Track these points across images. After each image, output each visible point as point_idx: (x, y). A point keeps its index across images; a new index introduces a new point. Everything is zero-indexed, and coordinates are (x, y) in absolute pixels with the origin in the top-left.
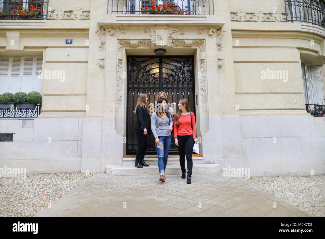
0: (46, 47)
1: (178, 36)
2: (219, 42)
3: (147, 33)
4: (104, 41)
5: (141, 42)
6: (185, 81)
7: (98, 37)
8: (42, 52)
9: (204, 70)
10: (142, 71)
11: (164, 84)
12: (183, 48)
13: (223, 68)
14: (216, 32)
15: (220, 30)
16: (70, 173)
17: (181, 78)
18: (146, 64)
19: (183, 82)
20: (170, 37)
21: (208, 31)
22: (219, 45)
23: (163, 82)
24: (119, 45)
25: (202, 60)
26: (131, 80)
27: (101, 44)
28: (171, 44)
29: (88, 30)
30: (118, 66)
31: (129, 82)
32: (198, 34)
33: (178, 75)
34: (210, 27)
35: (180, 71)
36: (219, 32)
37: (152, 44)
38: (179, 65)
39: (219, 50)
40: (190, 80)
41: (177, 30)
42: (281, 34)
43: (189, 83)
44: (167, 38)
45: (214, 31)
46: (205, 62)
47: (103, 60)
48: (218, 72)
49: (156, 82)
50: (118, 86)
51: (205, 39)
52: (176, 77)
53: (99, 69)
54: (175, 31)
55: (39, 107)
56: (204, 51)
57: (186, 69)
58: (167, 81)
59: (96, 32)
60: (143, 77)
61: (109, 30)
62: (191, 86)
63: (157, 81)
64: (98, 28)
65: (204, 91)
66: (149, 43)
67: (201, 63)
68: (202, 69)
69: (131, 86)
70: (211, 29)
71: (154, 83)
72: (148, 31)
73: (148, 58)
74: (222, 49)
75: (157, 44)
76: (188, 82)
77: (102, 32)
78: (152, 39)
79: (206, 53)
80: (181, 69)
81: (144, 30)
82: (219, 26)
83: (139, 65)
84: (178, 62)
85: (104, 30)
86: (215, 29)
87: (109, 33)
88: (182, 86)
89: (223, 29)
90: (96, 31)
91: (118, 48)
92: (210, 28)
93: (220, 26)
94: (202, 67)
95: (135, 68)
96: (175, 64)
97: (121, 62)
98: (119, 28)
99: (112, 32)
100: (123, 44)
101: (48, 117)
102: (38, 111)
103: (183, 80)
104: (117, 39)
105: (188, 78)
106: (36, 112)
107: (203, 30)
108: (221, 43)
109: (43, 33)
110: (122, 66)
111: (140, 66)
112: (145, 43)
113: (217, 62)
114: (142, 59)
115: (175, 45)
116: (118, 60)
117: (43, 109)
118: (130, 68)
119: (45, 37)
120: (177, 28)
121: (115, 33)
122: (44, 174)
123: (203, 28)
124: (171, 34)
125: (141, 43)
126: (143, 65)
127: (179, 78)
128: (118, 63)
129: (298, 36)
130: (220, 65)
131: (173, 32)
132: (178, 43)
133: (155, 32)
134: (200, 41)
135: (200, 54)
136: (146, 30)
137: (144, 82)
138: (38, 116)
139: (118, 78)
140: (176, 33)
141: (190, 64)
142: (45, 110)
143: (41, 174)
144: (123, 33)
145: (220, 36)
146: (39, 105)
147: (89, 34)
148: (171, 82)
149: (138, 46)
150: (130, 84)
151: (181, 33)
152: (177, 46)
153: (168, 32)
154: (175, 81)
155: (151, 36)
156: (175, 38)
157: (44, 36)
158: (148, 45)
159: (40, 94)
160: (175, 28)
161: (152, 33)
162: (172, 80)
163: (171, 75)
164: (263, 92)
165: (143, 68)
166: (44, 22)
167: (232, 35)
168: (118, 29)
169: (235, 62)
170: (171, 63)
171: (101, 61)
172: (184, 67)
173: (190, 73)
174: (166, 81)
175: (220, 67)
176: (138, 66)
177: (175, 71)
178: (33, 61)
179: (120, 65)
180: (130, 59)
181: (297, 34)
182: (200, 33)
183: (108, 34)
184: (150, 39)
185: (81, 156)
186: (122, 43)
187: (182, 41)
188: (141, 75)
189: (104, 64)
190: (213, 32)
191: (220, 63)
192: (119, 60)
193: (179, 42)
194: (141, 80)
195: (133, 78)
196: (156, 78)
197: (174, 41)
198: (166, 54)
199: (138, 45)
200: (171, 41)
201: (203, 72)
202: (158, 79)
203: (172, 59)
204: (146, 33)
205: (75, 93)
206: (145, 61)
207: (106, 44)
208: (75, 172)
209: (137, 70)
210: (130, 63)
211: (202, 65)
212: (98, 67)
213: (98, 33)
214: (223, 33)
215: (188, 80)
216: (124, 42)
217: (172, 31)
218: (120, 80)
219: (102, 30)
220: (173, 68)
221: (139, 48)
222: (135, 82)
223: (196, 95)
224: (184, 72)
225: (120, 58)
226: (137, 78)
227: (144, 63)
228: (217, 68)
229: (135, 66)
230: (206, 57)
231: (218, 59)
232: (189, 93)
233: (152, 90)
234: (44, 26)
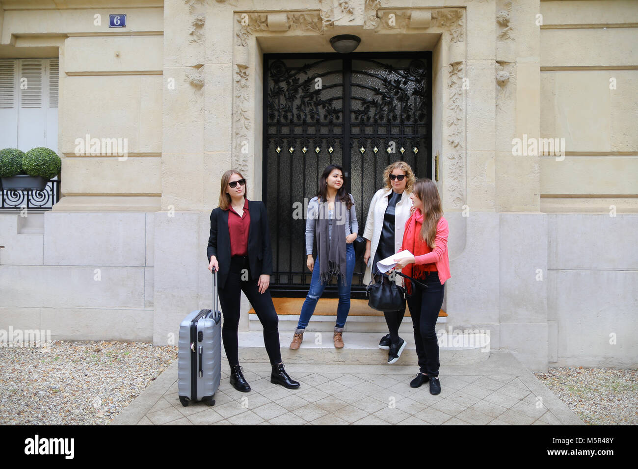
0: (65, 36)
2: (505, 14)
4: (201, 18)
5: (296, 18)
6: (408, 118)
7: (187, 7)
8: (58, 48)
9: (460, 92)
10: (301, 93)
11: (354, 125)
12: (405, 31)
13: (510, 87)
16: (129, 343)
17: (398, 112)
18: (310, 74)
19: (402, 121)
20: (370, 3)
22: (504, 24)
23: (353, 120)
24: (238, 27)
25: (455, 65)
26: (272, 116)
27: (193, 25)
28: (374, 23)
30: (238, 82)
31: (269, 121)
33: (390, 103)
35: (396, 93)
37: (324, 23)
38: (393, 77)
39: (503, 36)
40: (421, 117)
43: (419, 122)
44: (363, 7)
46: (463, 70)
47: (199, 66)
48: (497, 98)
49: (335, 121)
50: (237, 134)
51: (465, 8)
52: (386, 108)
53: (190, 90)
55: (55, 184)
56: (460, 40)
57: (411, 86)
58: (362, 120)
60: (303, 107)
62: (422, 131)
63: (338, 118)
65: (456, 147)
66: (316, 20)
67: (452, 73)
68: (454, 90)
69: (272, 130)
71: (331, 122)
73: (316, 61)
74: (510, 33)
75: (336, 23)
76: (416, 121)
78: (325, 8)
79: (466, 44)
80: (398, 87)
83: (293, 78)
84: (390, 69)
88: (400, 131)
91: (238, 36)
94: (454, 83)
95: (283, 85)
96: (384, 74)
97: (245, 73)
100: (250, 23)
101: (77, 210)
102: (53, 193)
103: (401, 115)
104: (234, 12)
105: (416, 110)
106: (49, 195)
108: (508, 17)
110: (248, 83)
111: (297, 80)
112: (305, 19)
113: (496, 70)
114: (301, 63)
115: (385, 24)
116: (236, 68)
117: (63, 190)
118: (271, 85)
119: (58, 9)
122: (72, 342)
125: (296, 20)
126: (302, 78)
127: (392, 110)
128: (236, 76)
130: (502, 79)
132: (391, 19)
134: (451, 11)
135: (450, 48)
137: (305, 120)
138: (55, 204)
139: (237, 115)
141: (422, 75)
142: (70, 192)
143: (65, 341)
146: (56, 178)
148: (372, 120)
149: (289, 28)
150: (270, 125)
152: (389, 26)
154: (381, 118)
155: (321, 1)
156: (384, 5)
158: (314, 27)
159: (54, 153)
162: (375, 115)
163: (374, 103)
164: (614, 150)
165: (302, 85)
169: (543, 69)
170: (373, 72)
171: (195, 70)
172: (405, 83)
173: (420, 98)
174: (359, 117)
175: (502, 84)
176: (291, 81)
177: (381, 93)
178: (43, 71)
179: (243, 81)
180: (271, 62)
184: (319, 11)
185: (151, 304)
186: (248, 21)
187: (404, 14)
188: (297, 102)
189: (201, 79)
191: (504, 73)
192: (239, 66)
193: (396, 15)
194: (299, 116)
195: (278, 111)
196: (336, 112)
197: (380, 13)
198: (360, 49)
199: (287, 25)
200: (373, 13)
201: (456, 97)
202: (340, 115)
203: (375, 60)
205: (136, 151)
206: (308, 66)
207: (207, 24)
208: (140, 341)
209: (287, 90)
210: (271, 73)
211: (454, 78)
212: (187, 86)
215: (415, 115)
216: (252, 18)
218: (243, 120)
220: (378, 84)
221: (290, 34)
222: (283, 120)
223: (434, 154)
224: (406, 94)
225: (241, 62)
226: (289, 110)
227: (306, 73)
228: (493, 85)
229: (282, 81)
230: (466, 58)
231: (497, 62)
232: (416, 150)
233: (324, 141)
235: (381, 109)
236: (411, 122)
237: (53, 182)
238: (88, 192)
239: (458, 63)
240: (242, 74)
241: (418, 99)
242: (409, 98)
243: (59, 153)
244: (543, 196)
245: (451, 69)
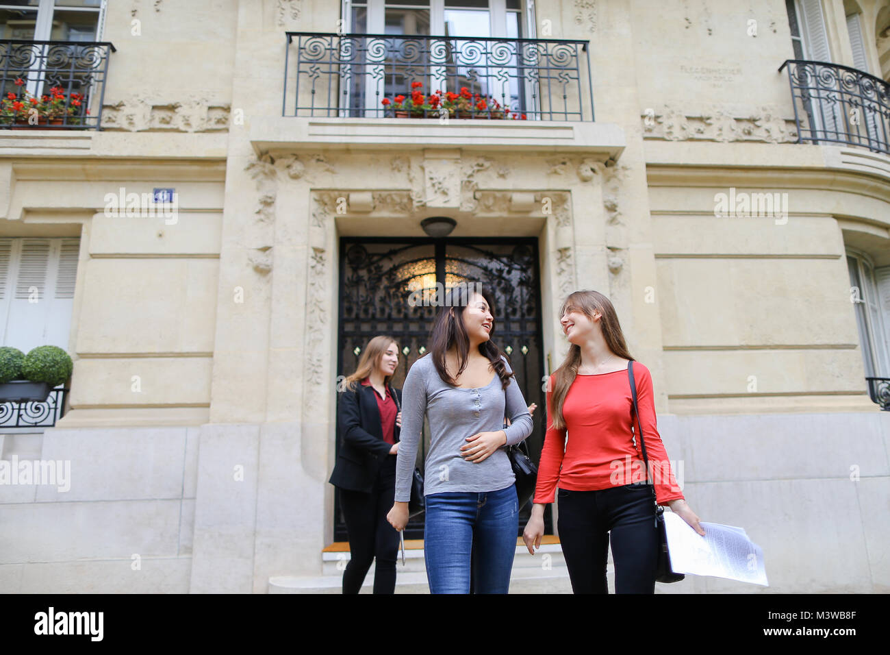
0: (93, 211)
1: (490, 181)
2: (611, 198)
3: (399, 171)
4: (270, 195)
5: (382, 198)
6: (514, 311)
7: (254, 183)
8: (80, 226)
9: (570, 280)
10: (385, 282)
12: (505, 214)
13: (623, 275)
14: (602, 170)
15: (612, 165)
17: (502, 305)
18: (397, 260)
19: (507, 315)
20: (467, 184)
21: (579, 168)
22: (612, 208)
24: (315, 206)
25: (563, 252)
26: (350, 310)
27: (261, 203)
28: (471, 205)
29: (223, 161)
30: (313, 267)
31: (346, 316)
32: (549, 175)
34: (584, 156)
35: (499, 284)
36: (610, 170)
37: (415, 204)
38: (494, 265)
39: (612, 221)
40: (530, 310)
41: (487, 164)
42: (787, 175)
43: (527, 317)
44: (459, 188)
45: (595, 166)
46: (572, 256)
47: (265, 249)
48: (611, 286)
49: (426, 316)
50: (311, 328)
51: (569, 191)
53: (253, 277)
54: (482, 166)
55: (61, 393)
56: (567, 224)
57: (515, 276)
59: (248, 169)
60: (387, 300)
61: (286, 162)
62: (531, 327)
64: (254, 158)
66: (405, 200)
67: (561, 259)
68: (564, 278)
69: (349, 328)
70: (586, 161)
71: (422, 318)
72: (402, 167)
74: (620, 218)
75: (429, 204)
76: (523, 315)
77: (264, 167)
78: (416, 188)
79: (574, 229)
80: (500, 277)
81: (392, 165)
82: (608, 153)
83: (376, 265)
84: (492, 256)
85: (273, 162)
86: (599, 161)
87: (286, 171)
88: (506, 327)
89: (623, 160)
90: (247, 165)
91: (314, 215)
92: (584, 158)
93: (612, 154)
94: (563, 270)
95: (363, 273)
96: (484, 262)
97: (321, 258)
98: (318, 157)
99: (294, 168)
100: (329, 203)
101: (91, 426)
102: (56, 405)
103: (506, 309)
104: (312, 190)
105: (523, 303)
106: (50, 408)
107: (564, 163)
108: (615, 202)
109: (84, 170)
110: (324, 269)
111: (379, 268)
112: (392, 199)
113: (608, 256)
114: (385, 248)
115: (484, 208)
116: (312, 253)
117: (73, 399)
118: (349, 273)
119: (89, 181)
120: (487, 158)
121: (304, 171)
123: (564, 158)
124: (471, 176)
125: (383, 201)
126: (387, 265)
128: (310, 260)
129: (833, 182)
130: (615, 266)
131: (476, 168)
132: (490, 202)
133: (423, 169)
134: (555, 195)
135: (556, 233)
136: (398, 162)
137: (390, 315)
138: (59, 422)
139: (311, 305)
140: (485, 173)
141: (528, 264)
142: (83, 403)
144: (328, 173)
145: (613, 183)
146: (62, 386)
147: (224, 173)
149: (374, 208)
150: (348, 321)
151: (501, 172)
152: (488, 209)
153: (462, 168)
155: (411, 181)
156: (482, 187)
157: (88, 178)
158: (404, 208)
159: (65, 353)
160: (482, 157)
161: (415, 172)
164: (743, 343)
165: (386, 273)
166: (89, 138)
167: (649, 178)
168: (313, 161)
169: (658, 257)
170: (471, 260)
171: (260, 253)
172: (509, 272)
173: (527, 289)
175: (615, 271)
176: (373, 268)
178: (50, 253)
179: (319, 267)
180: (348, 246)
181: (830, 177)
182: (556, 172)
183: (282, 175)
184: (409, 190)
185: (189, 550)
186: (326, 200)
187: (503, 197)
188: (381, 293)
189: (268, 263)
190: (593, 170)
191: (616, 259)
192: (316, 250)
193: (495, 198)
194: (383, 311)
195: (357, 303)
197: (478, 195)
198: (455, 233)
199: (372, 205)
200: (471, 195)
201: (566, 285)
203: (472, 246)
204: (396, 171)
205: (177, 350)
206: (393, 253)
207: (278, 202)
209: (369, 279)
210: (349, 260)
211: (563, 265)
212: (249, 271)
213: (253, 171)
214: (620, 174)
215: (521, 309)
216: (331, 198)
217: (472, 167)
218: (317, 312)
219: (265, 161)
220: (477, 273)
221: (375, 215)
222: (362, 315)
223: (546, 352)
224: (511, 285)
225: (320, 246)
226: (372, 303)
227: (391, 260)
228: (606, 272)
229: (363, 268)
230: (575, 244)
231: (609, 248)
232: (525, 349)
233: (414, 340)
234: (89, 149)
236: (518, 316)
237: (58, 391)
238: (107, 403)
239: (566, 249)
240: (318, 259)
241: (525, 290)
242: (513, 289)
243: (70, 353)
244: (671, 397)
245: (558, 255)
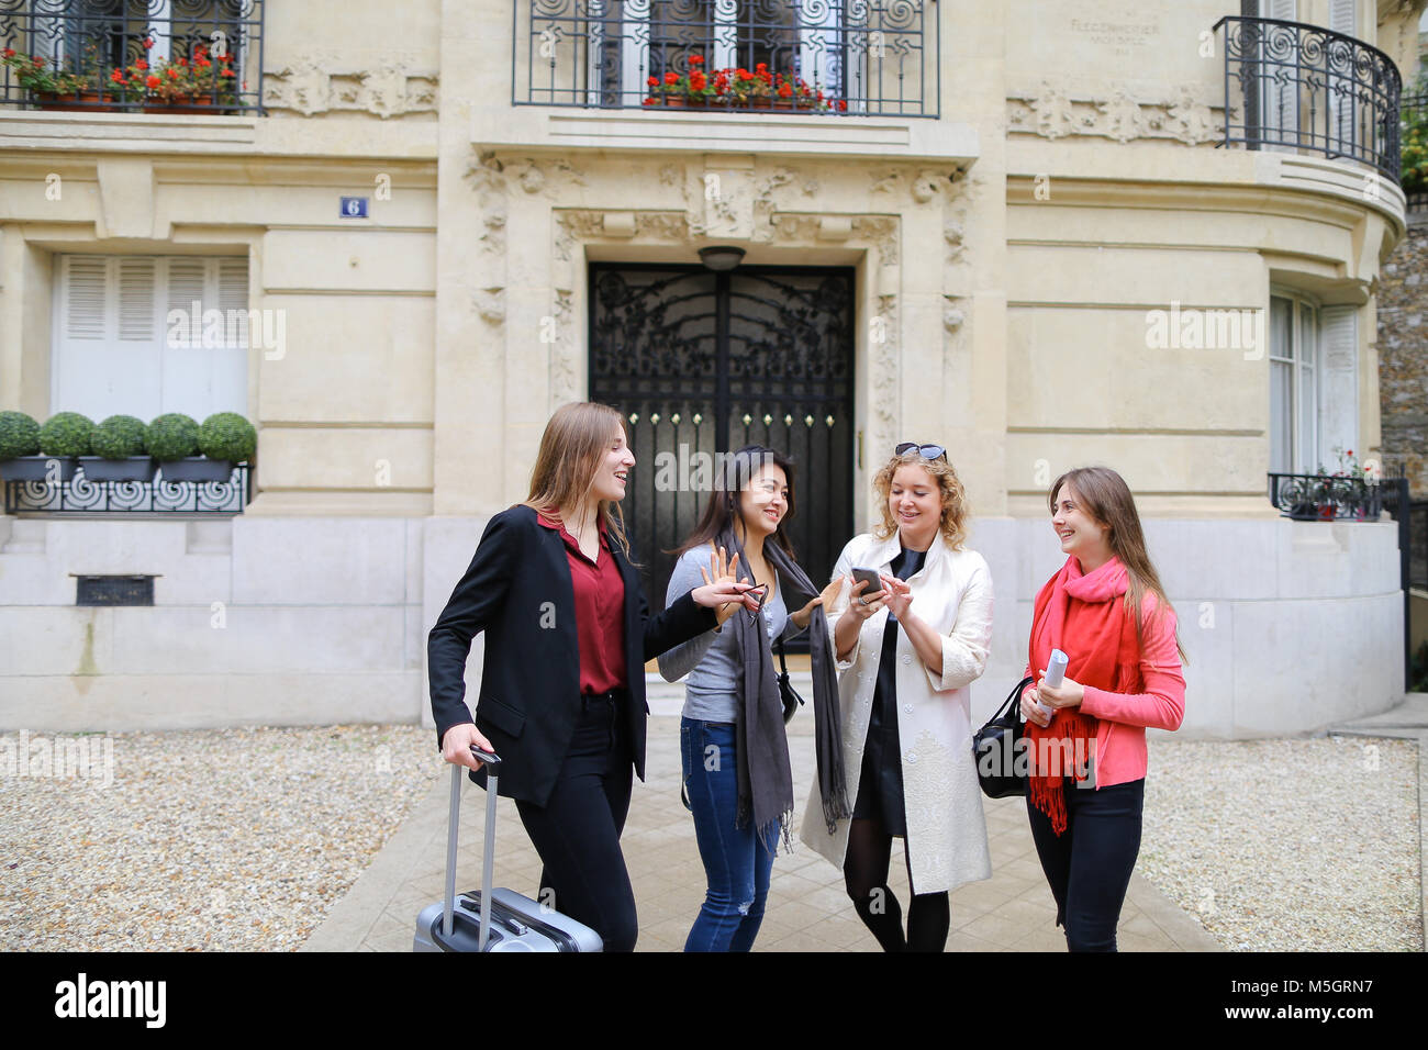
0: (263, 229)
1: (792, 200)
2: (955, 227)
3: (671, 184)
4: (498, 215)
5: (647, 220)
6: (818, 369)
7: (476, 197)
8: (247, 247)
10: (648, 327)
11: (735, 380)
12: (811, 244)
13: (963, 333)
14: (945, 186)
15: (959, 179)
16: (380, 726)
17: (803, 359)
18: (666, 294)
19: (809, 374)
20: (761, 205)
21: (913, 184)
22: (955, 241)
23: (732, 373)
24: (559, 232)
25: (885, 301)
26: (603, 364)
27: (487, 225)
28: (766, 233)
29: (434, 162)
30: (557, 316)
31: (598, 371)
32: (872, 192)
33: (790, 347)
34: (922, 167)
35: (800, 331)
36: (956, 186)
37: (692, 231)
38: (794, 305)
39: (954, 258)
40: (839, 368)
41: (789, 177)
42: (1202, 194)
43: (835, 377)
44: (750, 211)
45: (936, 183)
46: (897, 308)
47: (496, 290)
48: (945, 349)
49: (703, 373)
50: (556, 396)
51: (899, 216)
52: (783, 354)
53: (481, 328)
54: (782, 179)
55: (245, 471)
56: (894, 261)
57: (823, 319)
58: (747, 372)
59: (467, 176)
60: (652, 349)
61: (519, 169)
63: (708, 367)
64: (475, 160)
65: (887, 419)
66: (678, 224)
67: (882, 309)
68: (885, 335)
69: (602, 386)
70: (924, 174)
72: (674, 178)
73: (672, 275)
74: (964, 255)
75: (710, 234)
76: (830, 374)
77: (488, 174)
78: (693, 209)
79: (901, 270)
80: (802, 321)
81: (661, 175)
82: (954, 163)
83: (636, 302)
84: (792, 292)
85: (501, 168)
86: (943, 174)
87: (519, 182)
88: (806, 389)
89: (972, 174)
90: (465, 170)
91: (557, 244)
92: (921, 171)
93: (961, 164)
94: (884, 323)
95: (620, 312)
96: (780, 299)
97: (567, 302)
98: (561, 164)
99: (530, 178)
100: (576, 225)
101: (288, 515)
102: (241, 487)
103: (807, 366)
104: (554, 209)
105: (830, 359)
106: (233, 490)
107: (894, 177)
108: (960, 232)
109: (247, 172)
110: (571, 316)
111: (641, 306)
112: (661, 222)
113: (944, 308)
114: (649, 279)
115: (783, 234)
116: (556, 296)
117: (262, 478)
118: (601, 312)
119: (253, 185)
120: (790, 169)
121: (544, 183)
122: (283, 728)
123: (894, 170)
124: (767, 193)
125: (648, 224)
126: (652, 302)
127: (794, 356)
128: (554, 305)
129: (1264, 204)
130: (952, 322)
131: (774, 183)
132: (792, 228)
133: (702, 183)
134: (881, 220)
135: (879, 273)
136: (669, 172)
137: (655, 371)
138: (247, 509)
139: (557, 367)
140: (786, 188)
141: (839, 304)
142: (274, 485)
143: (271, 728)
144: (574, 185)
145: (959, 204)
146: (245, 463)
147: (435, 178)
148: (761, 373)
149: (637, 232)
150: (600, 376)
151: (808, 189)
152: (789, 236)
153: (755, 182)
154: (777, 369)
155: (686, 198)
156: (781, 208)
157: (253, 181)
158: (676, 234)
159: (247, 423)
160: (783, 166)
161: (692, 187)
162: (767, 364)
163: (765, 346)
164: (1114, 425)
165: (650, 314)
166: (251, 127)
167: (1009, 194)
168: (556, 169)
169: (1011, 305)
171: (488, 295)
172: (814, 315)
173: (837, 339)
174: (742, 368)
175: (952, 328)
176: (633, 306)
177: (776, 331)
178: (206, 278)
179: (565, 314)
181: (1262, 196)
182: (882, 189)
183: (514, 186)
184: (684, 211)
185: (418, 665)
186: (573, 220)
187: (810, 222)
188: (643, 341)
189: (500, 310)
190: (932, 187)
191: (955, 313)
192: (561, 292)
193: (798, 223)
194: (645, 365)
195: (613, 354)
196: (704, 358)
197: (776, 219)
198: (745, 261)
199: (634, 230)
200: (766, 219)
202: (712, 363)
203: (770, 277)
204: (666, 184)
206: (660, 285)
207: (510, 225)
208: (396, 723)
209: (628, 321)
210: (601, 294)
211: (885, 317)
212: (475, 320)
213: (475, 179)
214: (970, 190)
215: (828, 366)
216: (579, 220)
217: (769, 181)
218: (564, 375)
219: (490, 167)
220: (771, 316)
221: (638, 242)
222: (619, 371)
223: (857, 428)
224: (815, 333)
225: (566, 287)
226: (628, 353)
227: (657, 295)
228: (939, 330)
229: (618, 306)
230: (901, 291)
231: (946, 297)
232: (830, 420)
233: (686, 403)
234: (250, 142)
235: (776, 355)
236: (823, 375)
237: (241, 468)
238: (304, 485)
239: (890, 297)
240: (564, 304)
241: (834, 341)
242: (818, 339)
243: (252, 421)
244: (1011, 493)
245: (880, 303)
